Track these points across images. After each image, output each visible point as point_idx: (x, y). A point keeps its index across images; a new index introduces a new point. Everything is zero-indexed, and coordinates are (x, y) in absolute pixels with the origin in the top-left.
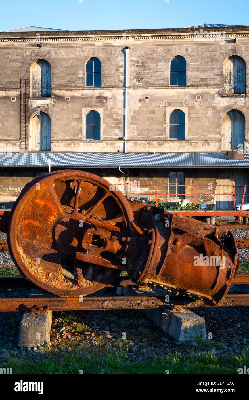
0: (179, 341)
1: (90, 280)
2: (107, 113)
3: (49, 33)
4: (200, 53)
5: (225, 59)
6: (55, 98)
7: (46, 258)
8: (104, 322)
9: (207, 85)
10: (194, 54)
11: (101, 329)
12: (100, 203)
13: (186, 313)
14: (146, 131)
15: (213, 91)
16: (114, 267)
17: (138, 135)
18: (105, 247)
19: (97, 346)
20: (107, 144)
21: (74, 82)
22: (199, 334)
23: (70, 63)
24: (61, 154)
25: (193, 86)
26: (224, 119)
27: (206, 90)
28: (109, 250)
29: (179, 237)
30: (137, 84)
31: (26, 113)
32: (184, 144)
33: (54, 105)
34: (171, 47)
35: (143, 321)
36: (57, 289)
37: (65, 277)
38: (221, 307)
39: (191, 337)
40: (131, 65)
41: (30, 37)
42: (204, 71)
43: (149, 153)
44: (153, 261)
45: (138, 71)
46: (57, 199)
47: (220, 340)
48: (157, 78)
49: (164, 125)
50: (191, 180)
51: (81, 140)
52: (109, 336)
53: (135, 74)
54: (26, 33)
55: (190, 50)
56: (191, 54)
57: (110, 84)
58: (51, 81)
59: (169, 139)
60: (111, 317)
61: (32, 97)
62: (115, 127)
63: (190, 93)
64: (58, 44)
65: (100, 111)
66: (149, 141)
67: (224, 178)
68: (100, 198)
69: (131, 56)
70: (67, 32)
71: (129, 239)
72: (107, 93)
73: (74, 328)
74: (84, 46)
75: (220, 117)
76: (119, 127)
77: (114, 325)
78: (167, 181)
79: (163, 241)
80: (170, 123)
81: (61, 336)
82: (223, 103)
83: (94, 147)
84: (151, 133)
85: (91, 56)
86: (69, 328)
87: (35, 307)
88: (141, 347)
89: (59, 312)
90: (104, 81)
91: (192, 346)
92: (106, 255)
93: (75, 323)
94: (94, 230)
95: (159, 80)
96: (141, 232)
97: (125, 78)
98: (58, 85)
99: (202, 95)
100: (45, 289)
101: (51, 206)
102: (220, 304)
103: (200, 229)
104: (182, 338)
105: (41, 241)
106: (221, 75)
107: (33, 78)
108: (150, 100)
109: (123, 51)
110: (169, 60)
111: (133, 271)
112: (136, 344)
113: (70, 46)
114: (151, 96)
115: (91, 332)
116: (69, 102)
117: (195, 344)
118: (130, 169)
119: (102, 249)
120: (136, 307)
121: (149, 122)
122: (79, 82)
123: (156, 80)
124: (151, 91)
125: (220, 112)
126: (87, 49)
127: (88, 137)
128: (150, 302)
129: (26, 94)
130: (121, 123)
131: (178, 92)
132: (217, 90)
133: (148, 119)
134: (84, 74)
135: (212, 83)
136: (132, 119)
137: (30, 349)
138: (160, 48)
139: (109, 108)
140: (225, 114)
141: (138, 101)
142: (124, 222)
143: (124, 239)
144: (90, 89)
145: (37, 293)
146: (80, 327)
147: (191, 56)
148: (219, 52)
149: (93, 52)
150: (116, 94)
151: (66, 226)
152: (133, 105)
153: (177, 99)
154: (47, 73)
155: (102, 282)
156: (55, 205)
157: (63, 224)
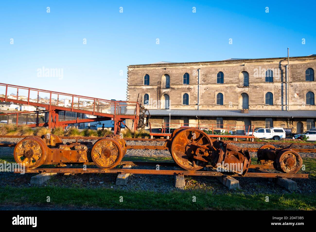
0: (230, 188)
1: (198, 165)
2: (191, 94)
3: (169, 64)
4: (229, 70)
5: (240, 72)
6: (171, 89)
7: (183, 157)
8: (202, 180)
9: (232, 83)
10: (227, 71)
11: (202, 182)
12: (201, 139)
13: (232, 179)
14: (207, 101)
15: (235, 85)
16: (206, 161)
17: (204, 103)
18: (203, 154)
19: (201, 188)
20: (191, 106)
21: (178, 82)
22: (237, 186)
23: (177, 75)
24: (173, 110)
25: (226, 83)
26: (239, 97)
27: (232, 85)
28: (205, 155)
29: (229, 152)
30: (203, 83)
31: (160, 95)
32: (223, 106)
33: (170, 91)
34: (217, 68)
35: (216, 180)
36: (187, 168)
37: (189, 164)
38: (244, 177)
39: (234, 187)
40: (201, 76)
41: (162, 66)
42: (231, 77)
43: (208, 110)
44: (220, 160)
45: (204, 78)
46: (187, 137)
47: (244, 189)
48: (211, 80)
49: (214, 99)
50: (226, 121)
51: (181, 105)
52: (205, 185)
53: (202, 79)
54: (160, 64)
55: (225, 69)
56: (226, 71)
57: (193, 83)
58: (170, 82)
59: (216, 105)
60: (204, 178)
61: (162, 88)
62: (195, 100)
63: (225, 86)
64: (173, 68)
65: (189, 93)
66: (208, 105)
67: (240, 120)
68: (201, 137)
69: (201, 72)
70: (176, 63)
71: (212, 152)
72: (191, 87)
73: (192, 181)
74: (182, 69)
75: (238, 96)
76: (196, 100)
77: (206, 181)
78: (216, 121)
79: (224, 153)
80: (217, 98)
81: (189, 184)
82: (239, 90)
83: (186, 108)
84: (209, 102)
85: (185, 72)
86: (190, 181)
87: (179, 173)
88: (217, 190)
89: (186, 176)
90: (190, 82)
91: (235, 191)
92: (204, 157)
93: (192, 180)
94: (200, 148)
95: (212, 81)
96: (216, 150)
97: (199, 81)
98: (172, 84)
99: (230, 87)
100: (182, 167)
101: (185, 140)
102: (244, 176)
103: (236, 149)
104: (231, 188)
105: (181, 151)
106: (238, 79)
107: (163, 81)
108: (209, 89)
109: (198, 70)
110: (216, 73)
111: (213, 163)
112: (215, 188)
113: (177, 69)
114: (209, 87)
115: (198, 183)
116: (177, 90)
117: (236, 190)
118: (200, 116)
119: (202, 155)
120: (214, 175)
121: (208, 98)
122: (180, 82)
123: (211, 81)
124: (209, 86)
125: (238, 94)
126: (184, 70)
127: (184, 103)
128: (219, 174)
129: (160, 87)
130: (197, 98)
131: (220, 86)
132: (237, 85)
133: (208, 97)
134: (182, 79)
135: (235, 82)
136: (201, 97)
137: (179, 188)
138: (213, 69)
139: (192, 92)
140: (240, 95)
141: (204, 90)
142: (209, 146)
143: (210, 152)
144: (185, 85)
145: (177, 168)
146: (194, 181)
147: (225, 72)
148: (237, 70)
149: (186, 71)
150: (195, 87)
151: (190, 147)
152: (202, 91)
153: (220, 89)
154: (168, 79)
155: (202, 166)
156: (186, 139)
157: (189, 146)
